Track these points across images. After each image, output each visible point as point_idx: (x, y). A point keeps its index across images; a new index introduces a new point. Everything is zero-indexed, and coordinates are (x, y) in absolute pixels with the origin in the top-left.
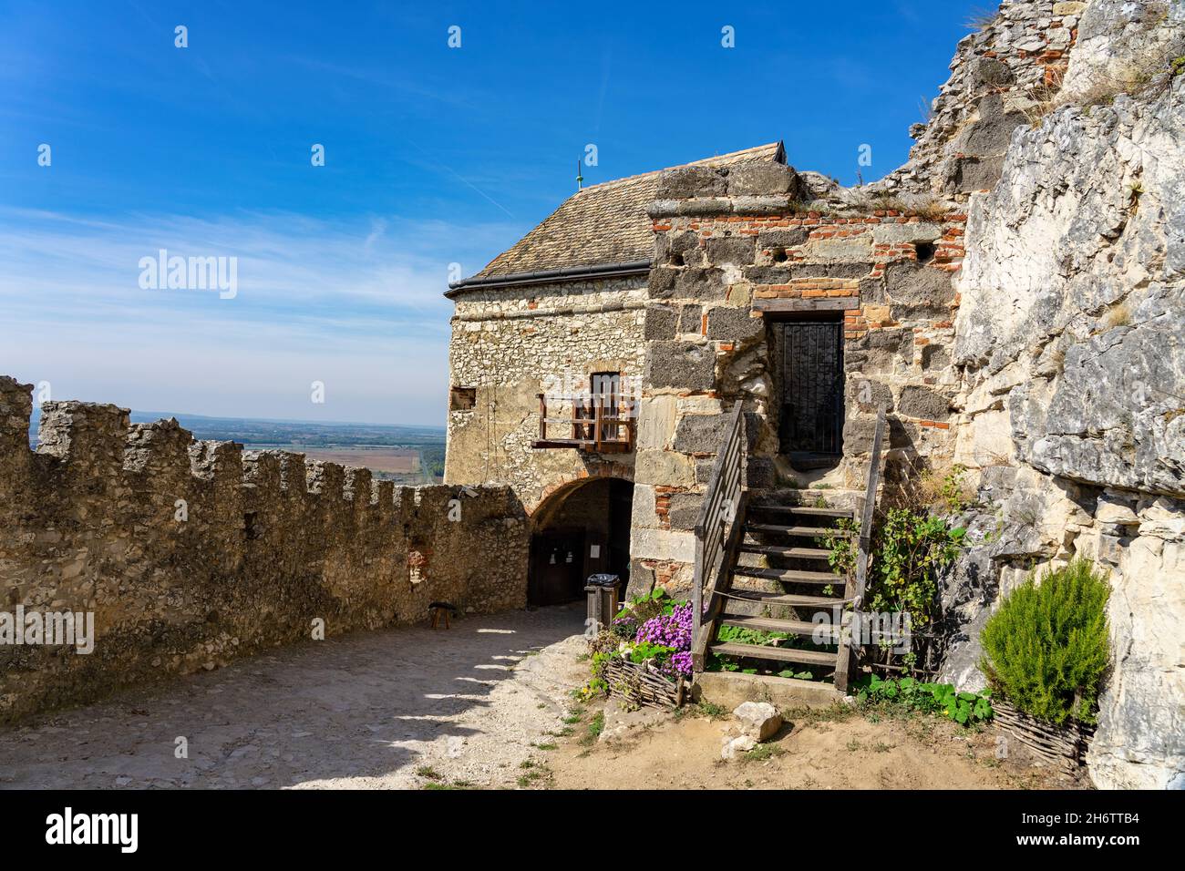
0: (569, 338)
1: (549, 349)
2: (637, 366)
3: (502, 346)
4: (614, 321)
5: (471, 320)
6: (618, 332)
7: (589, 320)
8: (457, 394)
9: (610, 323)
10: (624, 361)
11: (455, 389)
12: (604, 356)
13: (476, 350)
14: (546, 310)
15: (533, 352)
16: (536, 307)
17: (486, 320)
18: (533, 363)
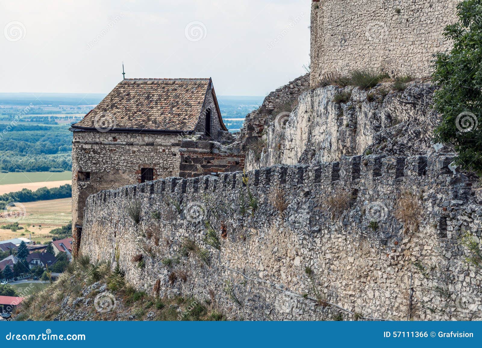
0: (131, 154)
1: (123, 158)
2: (160, 167)
3: (101, 155)
4: (150, 150)
5: (86, 143)
6: (152, 154)
7: (140, 148)
8: (80, 174)
9: (149, 150)
10: (155, 165)
11: (79, 172)
12: (147, 162)
13: (89, 157)
14: (121, 143)
15: (116, 158)
16: (117, 141)
17: (93, 144)
18: (116, 163)
